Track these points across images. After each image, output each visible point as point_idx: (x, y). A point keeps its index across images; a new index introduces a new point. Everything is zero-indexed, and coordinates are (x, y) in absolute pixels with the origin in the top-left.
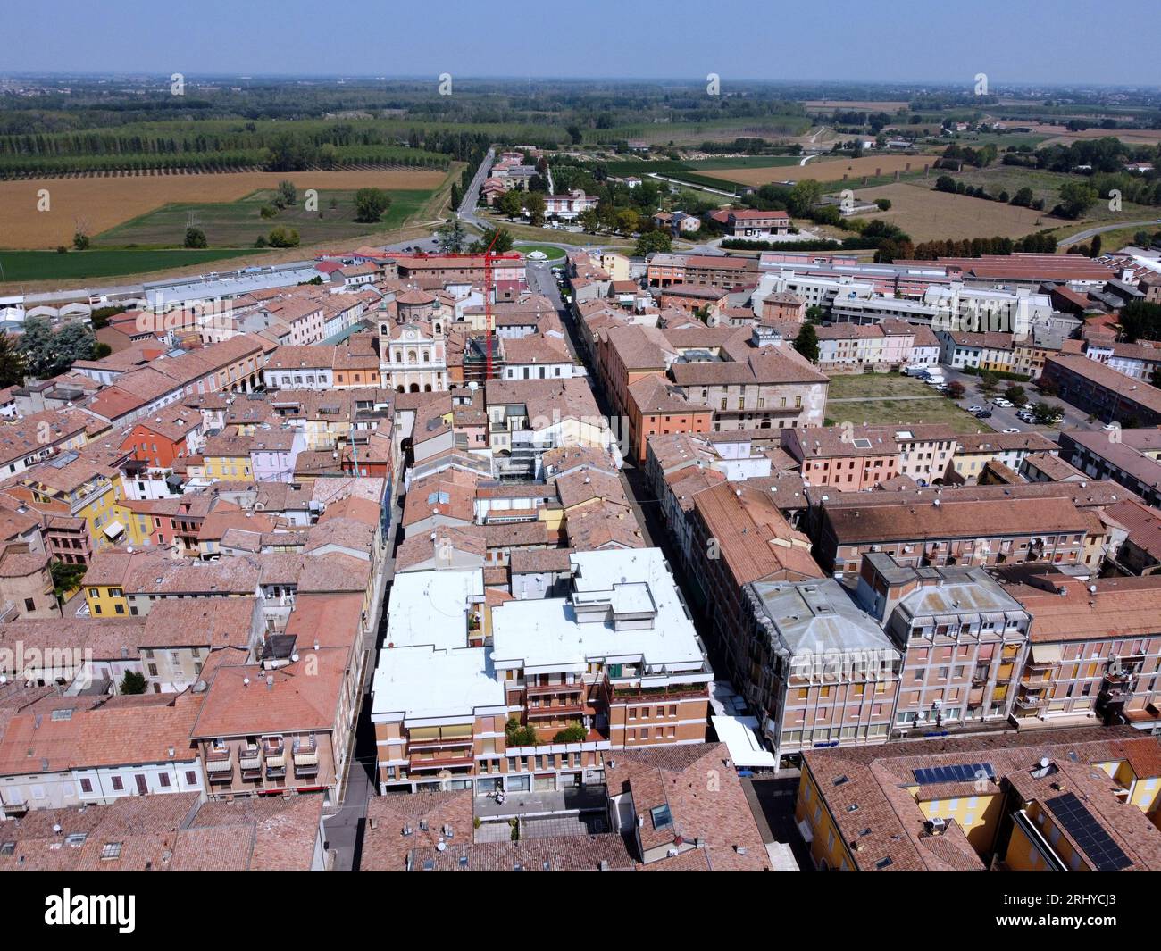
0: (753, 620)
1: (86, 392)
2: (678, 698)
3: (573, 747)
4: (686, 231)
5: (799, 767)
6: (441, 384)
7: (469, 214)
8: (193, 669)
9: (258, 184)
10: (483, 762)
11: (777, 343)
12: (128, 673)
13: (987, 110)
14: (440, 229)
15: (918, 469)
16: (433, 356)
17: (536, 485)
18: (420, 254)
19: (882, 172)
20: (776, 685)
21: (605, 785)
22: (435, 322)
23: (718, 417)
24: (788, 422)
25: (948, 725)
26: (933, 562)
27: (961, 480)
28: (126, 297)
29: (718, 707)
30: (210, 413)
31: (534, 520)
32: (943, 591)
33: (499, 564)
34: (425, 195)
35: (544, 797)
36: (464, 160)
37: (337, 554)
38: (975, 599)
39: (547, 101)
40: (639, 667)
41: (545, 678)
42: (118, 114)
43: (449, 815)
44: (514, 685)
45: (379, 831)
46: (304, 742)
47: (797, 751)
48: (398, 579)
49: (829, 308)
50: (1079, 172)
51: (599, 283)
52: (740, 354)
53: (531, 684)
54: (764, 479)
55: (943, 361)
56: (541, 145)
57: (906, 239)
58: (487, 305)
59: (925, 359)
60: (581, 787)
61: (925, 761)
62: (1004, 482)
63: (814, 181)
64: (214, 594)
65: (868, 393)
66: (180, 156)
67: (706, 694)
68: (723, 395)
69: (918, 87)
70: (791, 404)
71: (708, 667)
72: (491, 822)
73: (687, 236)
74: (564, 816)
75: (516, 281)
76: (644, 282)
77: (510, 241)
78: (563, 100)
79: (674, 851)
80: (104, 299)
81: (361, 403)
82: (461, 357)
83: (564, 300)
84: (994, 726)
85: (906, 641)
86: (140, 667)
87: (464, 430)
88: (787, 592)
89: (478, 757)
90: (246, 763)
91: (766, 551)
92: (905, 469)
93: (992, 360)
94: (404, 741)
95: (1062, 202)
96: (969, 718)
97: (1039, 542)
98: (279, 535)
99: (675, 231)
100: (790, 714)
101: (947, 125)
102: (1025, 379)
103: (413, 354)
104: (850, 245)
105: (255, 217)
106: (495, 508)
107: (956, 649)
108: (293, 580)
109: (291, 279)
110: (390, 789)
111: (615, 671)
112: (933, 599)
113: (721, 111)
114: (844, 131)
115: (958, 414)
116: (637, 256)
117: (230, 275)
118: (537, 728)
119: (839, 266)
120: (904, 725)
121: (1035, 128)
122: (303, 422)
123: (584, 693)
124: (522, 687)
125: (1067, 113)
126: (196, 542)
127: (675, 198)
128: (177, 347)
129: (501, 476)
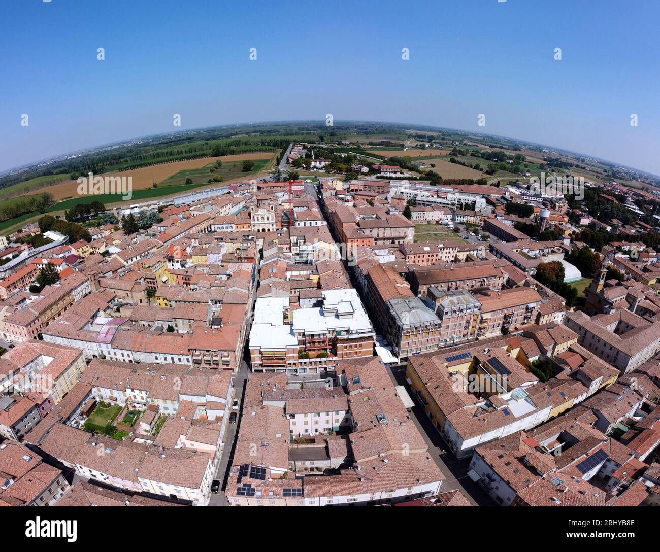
0: (390, 313)
1: (157, 234)
2: (362, 341)
3: (323, 359)
4: (363, 172)
5: (407, 361)
6: (273, 229)
7: (283, 167)
8: (189, 326)
9: (209, 161)
10: (290, 364)
11: (397, 213)
12: (169, 325)
13: (465, 138)
14: (273, 173)
15: (446, 257)
16: (270, 219)
17: (309, 266)
18: (265, 182)
19: (432, 155)
20: (398, 335)
21: (336, 371)
22: (271, 206)
23: (376, 240)
24: (401, 242)
25: (457, 342)
26: (451, 289)
27: (460, 261)
28: (168, 202)
29: (377, 344)
30: (194, 240)
31: (308, 279)
32: (454, 299)
33: (295, 295)
34: (266, 161)
35: (313, 375)
36: (281, 148)
37: (237, 291)
38: (465, 301)
39: (311, 128)
40: (348, 331)
41: (312, 336)
42: (165, 145)
43: (277, 380)
44: (301, 338)
45: (252, 384)
46: (226, 353)
47: (406, 356)
48: (258, 300)
49: (415, 201)
50: (493, 161)
51: (332, 191)
52: (384, 217)
53: (307, 338)
54: (392, 262)
55: (453, 220)
56: (309, 142)
57: (441, 178)
58: (290, 199)
59: (447, 219)
60: (327, 372)
61: (449, 355)
62: (473, 261)
63: (409, 156)
64: (195, 302)
65: (428, 231)
66: (184, 155)
67: (373, 340)
68: (377, 232)
69: (443, 129)
70: (402, 235)
71: (373, 330)
72: (292, 383)
73: (364, 174)
74: (320, 381)
75: (300, 190)
76: (348, 190)
77: (298, 176)
78: (317, 127)
79: (361, 391)
80: (161, 203)
81: (244, 236)
82: (280, 218)
83: (318, 197)
84: (471, 341)
85: (443, 317)
86: (172, 324)
87: (282, 245)
88: (402, 303)
89: (287, 362)
90: (206, 358)
91: (394, 288)
92: (441, 257)
93: (468, 220)
94: (261, 356)
95: (489, 169)
96: (463, 339)
97: (484, 280)
98: (216, 283)
99: (359, 172)
100: (403, 344)
101: (453, 141)
102: (478, 226)
103: (263, 218)
104: (421, 179)
105: (209, 172)
106: (293, 274)
107: (459, 318)
108: (221, 299)
109: (220, 193)
110: (255, 371)
111: (339, 333)
112: (451, 302)
113: (375, 131)
114: (419, 141)
115: (458, 238)
116: (345, 181)
117: (200, 193)
118: (310, 353)
119: (418, 186)
120: (442, 344)
121: (480, 145)
122: (224, 243)
123: (327, 341)
124: (304, 339)
125: (490, 142)
126: (190, 284)
127: (359, 160)
128: (183, 218)
129: (296, 263)
